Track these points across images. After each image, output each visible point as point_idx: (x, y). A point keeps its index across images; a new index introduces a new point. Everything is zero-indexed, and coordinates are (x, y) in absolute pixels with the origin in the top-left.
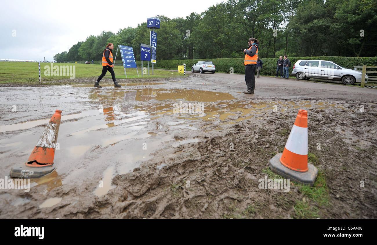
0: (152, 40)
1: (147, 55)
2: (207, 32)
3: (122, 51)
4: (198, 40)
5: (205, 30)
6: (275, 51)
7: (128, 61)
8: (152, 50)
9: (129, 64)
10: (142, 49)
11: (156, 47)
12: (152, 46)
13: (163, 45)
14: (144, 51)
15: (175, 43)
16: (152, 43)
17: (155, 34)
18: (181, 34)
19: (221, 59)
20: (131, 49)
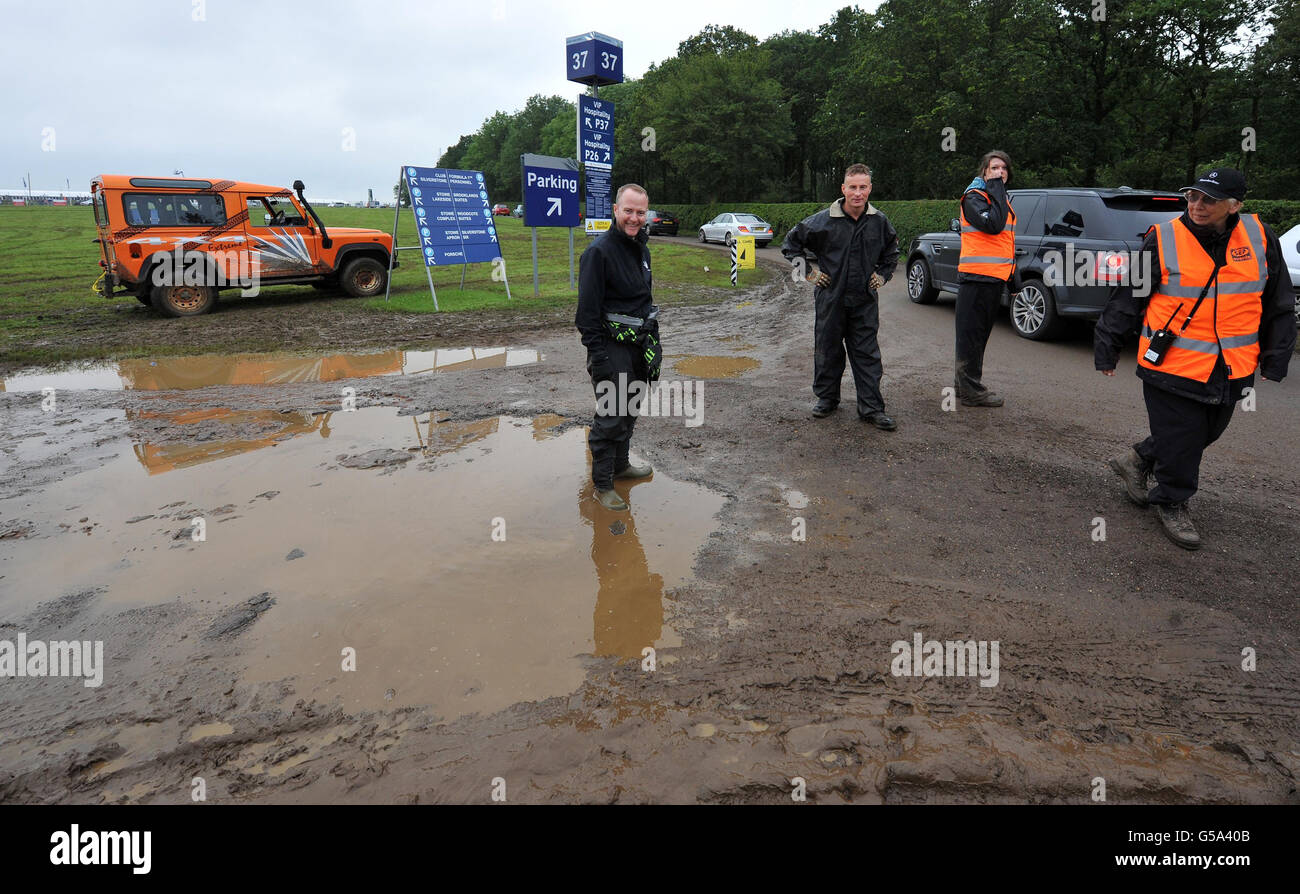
0: (587, 134)
1: (558, 202)
2: (887, 86)
3: (417, 191)
4: (851, 123)
5: (879, 80)
6: (1195, 160)
7: (452, 235)
8: (589, 179)
9: (455, 245)
10: (531, 178)
11: (609, 166)
12: (587, 163)
13: (714, 144)
14: (542, 183)
15: (762, 134)
16: (584, 148)
17: (601, 110)
18: (787, 99)
19: (934, 202)
20: (474, 180)
